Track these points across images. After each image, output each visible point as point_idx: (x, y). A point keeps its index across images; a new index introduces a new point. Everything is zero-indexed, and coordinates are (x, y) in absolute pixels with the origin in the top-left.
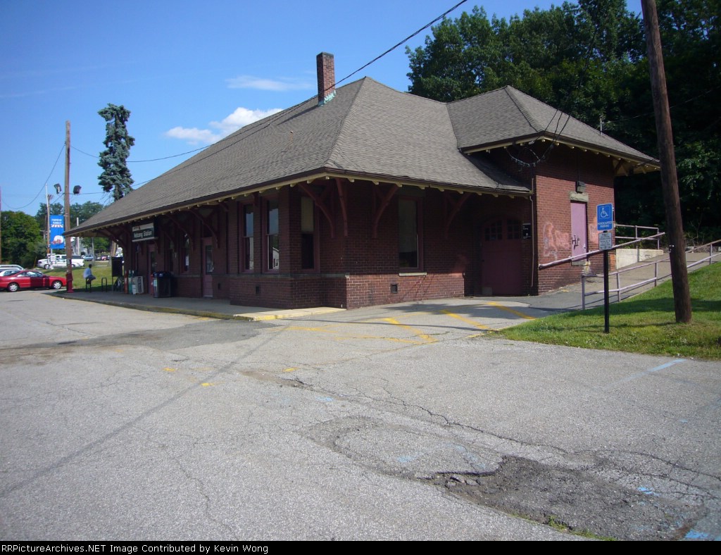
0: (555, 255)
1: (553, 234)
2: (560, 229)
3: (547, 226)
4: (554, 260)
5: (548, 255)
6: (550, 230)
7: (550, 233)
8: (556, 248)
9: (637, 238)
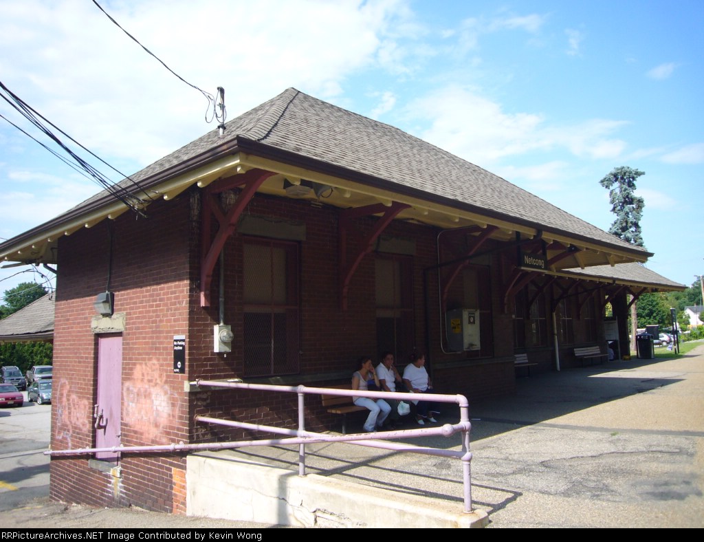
0: (69, 439)
1: (68, 400)
2: (77, 393)
3: (62, 386)
4: (67, 448)
5: (60, 438)
6: (65, 392)
7: (64, 399)
8: (70, 427)
9: (301, 431)
